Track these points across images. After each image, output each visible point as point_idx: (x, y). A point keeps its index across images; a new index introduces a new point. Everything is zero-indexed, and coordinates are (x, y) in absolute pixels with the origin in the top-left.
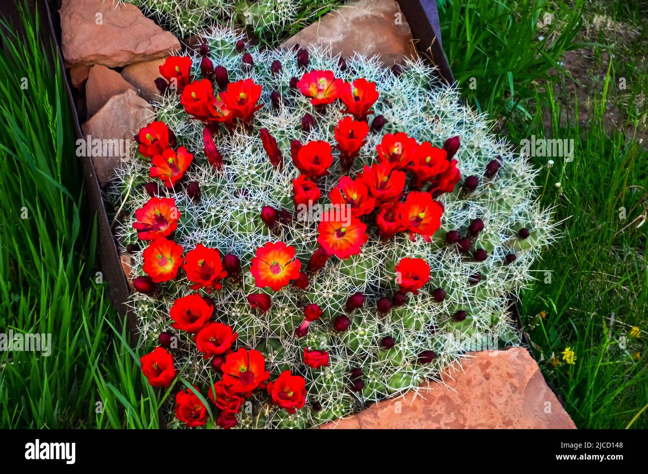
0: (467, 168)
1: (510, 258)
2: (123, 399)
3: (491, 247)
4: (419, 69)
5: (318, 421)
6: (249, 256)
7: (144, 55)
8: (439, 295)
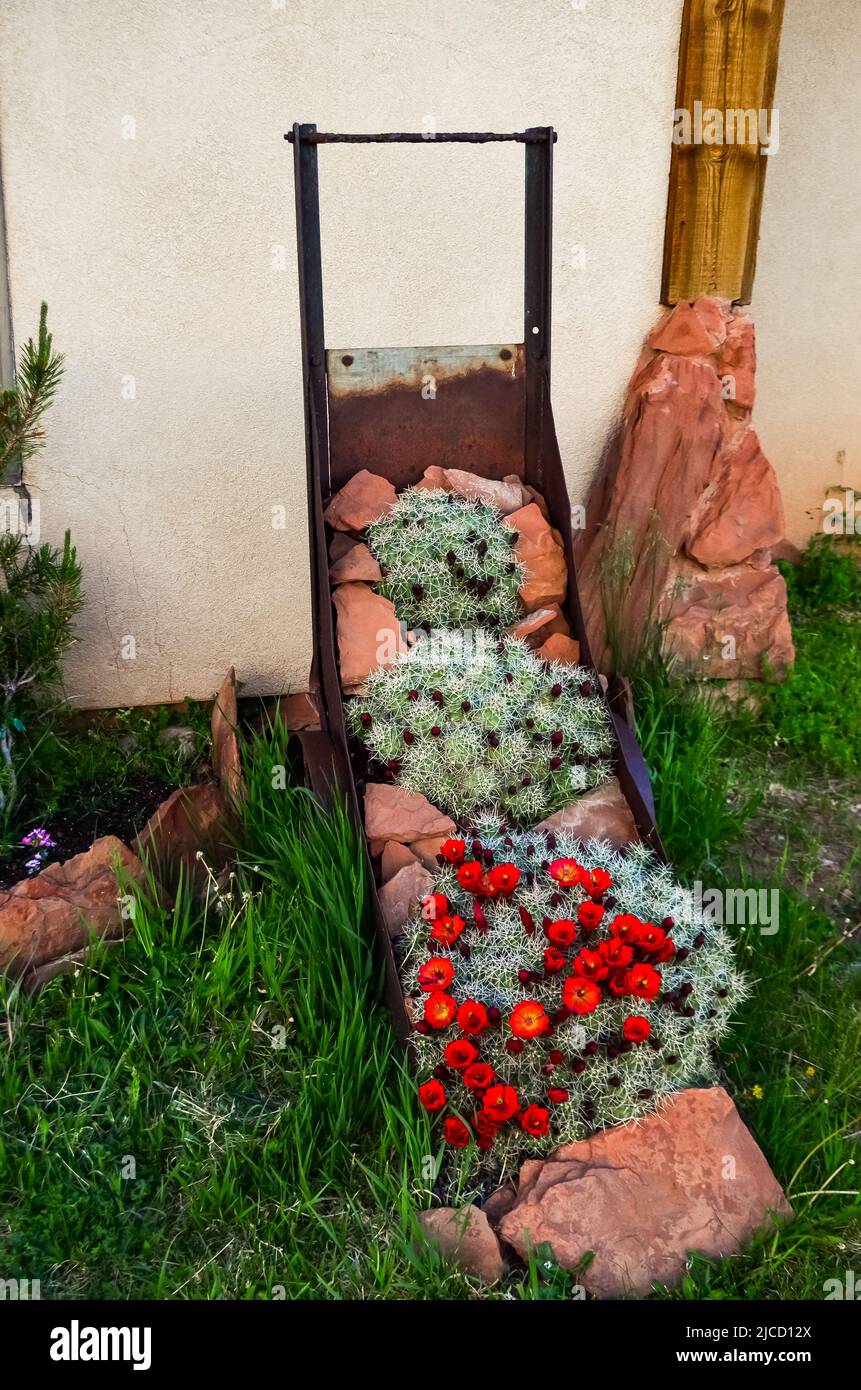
0: (679, 940)
1: (712, 1013)
2: (402, 1120)
3: (697, 1005)
4: (642, 852)
5: (557, 1144)
6: (507, 1008)
7: (428, 835)
8: (656, 1044)
